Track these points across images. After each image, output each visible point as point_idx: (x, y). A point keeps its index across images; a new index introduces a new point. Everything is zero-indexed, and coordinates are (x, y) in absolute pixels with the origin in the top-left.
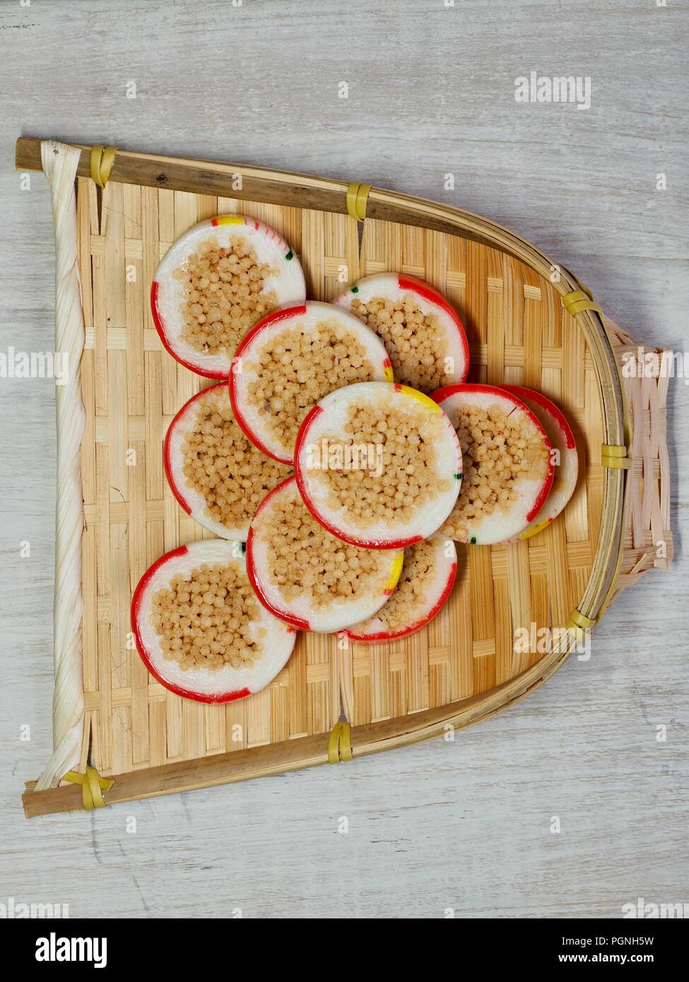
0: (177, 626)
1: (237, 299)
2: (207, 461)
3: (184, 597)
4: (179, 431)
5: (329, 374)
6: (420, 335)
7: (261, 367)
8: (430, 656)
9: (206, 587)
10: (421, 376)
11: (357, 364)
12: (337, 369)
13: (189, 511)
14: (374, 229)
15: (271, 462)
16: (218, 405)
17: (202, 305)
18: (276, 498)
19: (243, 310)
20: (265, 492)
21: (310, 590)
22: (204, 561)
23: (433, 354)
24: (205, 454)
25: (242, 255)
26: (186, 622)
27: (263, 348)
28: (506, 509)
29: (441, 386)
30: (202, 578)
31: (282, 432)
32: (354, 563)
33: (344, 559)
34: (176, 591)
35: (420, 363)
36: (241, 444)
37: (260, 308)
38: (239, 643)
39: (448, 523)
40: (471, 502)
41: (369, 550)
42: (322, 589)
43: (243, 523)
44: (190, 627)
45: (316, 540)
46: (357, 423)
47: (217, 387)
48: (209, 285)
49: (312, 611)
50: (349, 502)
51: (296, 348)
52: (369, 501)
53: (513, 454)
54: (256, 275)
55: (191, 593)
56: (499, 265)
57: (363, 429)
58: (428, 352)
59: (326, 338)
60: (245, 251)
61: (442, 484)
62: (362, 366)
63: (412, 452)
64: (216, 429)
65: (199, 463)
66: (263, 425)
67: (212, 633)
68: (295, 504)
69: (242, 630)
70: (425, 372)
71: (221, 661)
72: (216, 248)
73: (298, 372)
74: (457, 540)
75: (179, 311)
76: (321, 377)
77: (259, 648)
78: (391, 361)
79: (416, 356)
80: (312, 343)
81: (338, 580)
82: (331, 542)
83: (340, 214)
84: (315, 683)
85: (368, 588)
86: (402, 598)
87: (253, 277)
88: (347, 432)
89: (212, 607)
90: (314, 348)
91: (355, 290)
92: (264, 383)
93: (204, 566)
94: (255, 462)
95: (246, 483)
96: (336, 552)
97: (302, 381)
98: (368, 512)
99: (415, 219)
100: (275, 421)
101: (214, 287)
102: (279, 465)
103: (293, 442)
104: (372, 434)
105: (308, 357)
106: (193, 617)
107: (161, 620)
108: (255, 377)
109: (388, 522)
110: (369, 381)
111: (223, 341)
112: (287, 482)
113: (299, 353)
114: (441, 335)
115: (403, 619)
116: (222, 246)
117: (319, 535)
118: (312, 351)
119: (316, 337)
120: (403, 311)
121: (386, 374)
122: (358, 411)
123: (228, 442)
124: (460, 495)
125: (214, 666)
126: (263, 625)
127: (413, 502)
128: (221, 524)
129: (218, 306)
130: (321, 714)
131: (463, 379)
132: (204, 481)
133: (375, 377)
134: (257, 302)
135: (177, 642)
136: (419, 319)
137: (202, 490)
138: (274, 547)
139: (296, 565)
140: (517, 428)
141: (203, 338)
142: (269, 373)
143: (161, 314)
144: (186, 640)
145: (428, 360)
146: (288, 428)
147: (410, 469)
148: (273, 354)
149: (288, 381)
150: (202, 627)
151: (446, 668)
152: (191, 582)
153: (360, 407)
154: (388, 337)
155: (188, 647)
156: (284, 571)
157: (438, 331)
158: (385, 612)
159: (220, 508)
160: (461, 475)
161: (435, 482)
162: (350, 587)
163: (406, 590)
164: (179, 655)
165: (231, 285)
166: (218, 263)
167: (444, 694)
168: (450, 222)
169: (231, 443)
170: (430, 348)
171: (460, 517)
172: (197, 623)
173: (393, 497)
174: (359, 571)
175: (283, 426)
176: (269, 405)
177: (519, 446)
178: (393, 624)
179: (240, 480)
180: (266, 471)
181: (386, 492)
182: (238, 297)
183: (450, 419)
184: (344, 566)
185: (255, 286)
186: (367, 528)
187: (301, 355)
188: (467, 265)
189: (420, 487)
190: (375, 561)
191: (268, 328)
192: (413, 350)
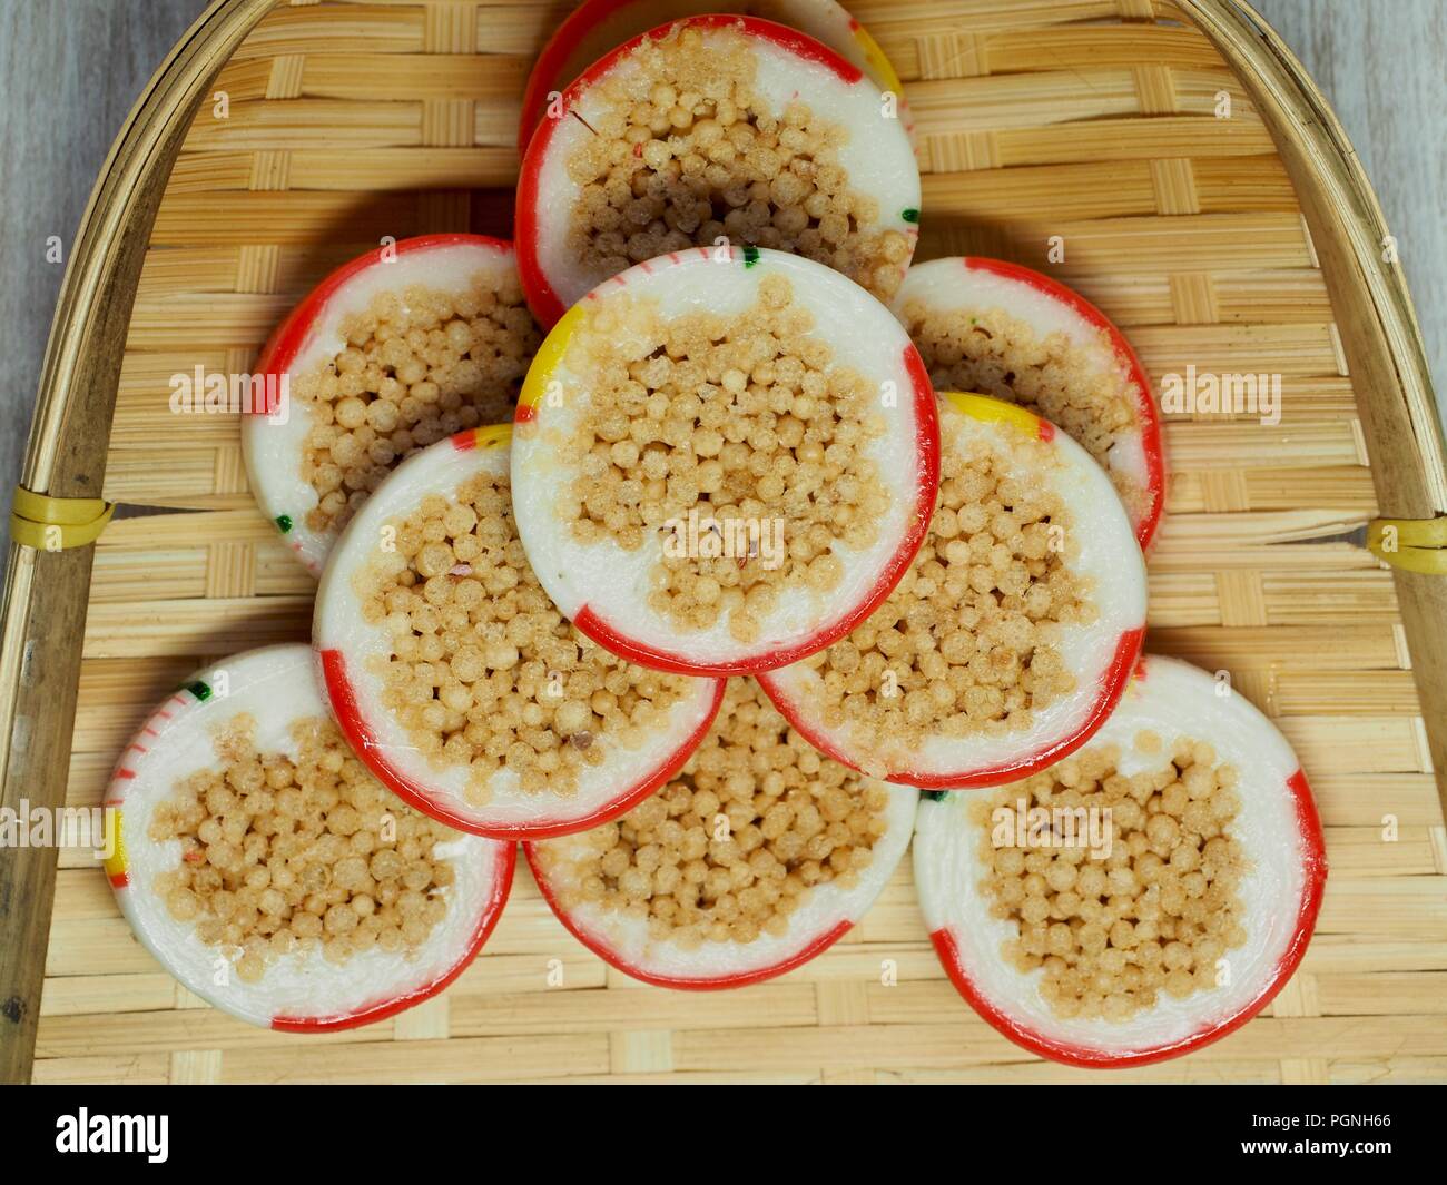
0: (1132, 957)
1: (313, 823)
2: (719, 884)
3: (1061, 938)
4: (646, 955)
5: (496, 588)
6: (392, 358)
7: (479, 761)
8: (1194, 320)
9: (1034, 884)
10: (498, 354)
11: (469, 519)
12: (483, 567)
13: (844, 927)
14: (130, 477)
15: (721, 723)
16: (577, 859)
17: (329, 906)
18: (811, 717)
19: (340, 803)
20: (795, 739)
21: (1047, 629)
22: (968, 887)
23: (443, 324)
24: (701, 888)
25: (200, 809)
26: (1123, 934)
27: (432, 756)
28: (829, 137)
29: (522, 304)
30: (1013, 892)
31: (643, 706)
32: (972, 518)
33: (963, 544)
34: (1046, 957)
35: (467, 356)
36: (675, 800)
37: (334, 761)
38: (1173, 802)
39: (867, 282)
40: (814, 222)
41: (941, 478)
42: (1040, 599)
43: (874, 794)
44: (1134, 922)
45: (914, 612)
46: (618, 519)
47: (535, 862)
48: (276, 890)
49: (1097, 623)
50: (820, 537)
51: (430, 676)
52: (815, 486)
53: (690, 119)
54: (251, 773)
55: (1051, 921)
56: (217, 162)
57: (632, 502)
58: (438, 336)
59: (402, 598)
60: (187, 802)
61: (774, 298)
62: (472, 505)
63: (689, 377)
64: (639, 863)
65: (725, 905)
66: (629, 753)
67: (1151, 868)
68: (825, 669)
69: (1142, 792)
70: (490, 343)
71: (1220, 844)
72: (182, 876)
73: (490, 666)
74: (910, 258)
75: (342, 965)
76: (504, 608)
77: (1185, 751)
78: (461, 429)
79: (447, 368)
80: (417, 633)
81: (1016, 557)
82: (920, 575)
83: (95, 563)
84: (1267, 607)
85: (1036, 481)
86: (1054, 393)
87: (254, 780)
88: (640, 543)
89: (1083, 869)
90: (429, 628)
91: (284, 523)
92: (520, 752)
93: (981, 887)
94: (719, 763)
95: (774, 785)
96: (945, 563)
97: (514, 657)
98: (847, 489)
99: (99, 377)
100: (615, 720)
101: (284, 879)
102: (728, 705)
103: (670, 678)
104: (645, 480)
105: (450, 641)
106: (1109, 916)
107: (1117, 995)
108: (506, 775)
109: (870, 436)
110: (508, 488)
111: (417, 853)
112: (769, 689)
113: (443, 665)
114: (395, 306)
115: (1109, 391)
116: (177, 861)
117: (902, 608)
118: (438, 633)
119: (400, 623)
120: (334, 403)
121: (493, 442)
122: (586, 515)
123: (671, 831)
124: (798, 251)
125: (1234, 862)
126: (1128, 742)
127: (816, 370)
128: (874, 845)
129: (331, 867)
130: (1346, 592)
131: (504, 250)
132: (768, 891)
133: (500, 472)
134: (318, 768)
135: (1173, 954)
136: (357, 361)
137: (792, 897)
138: (936, 720)
139: (979, 665)
140: (625, 109)
141: (413, 901)
142: (495, 740)
143: (355, 1007)
144: (1168, 932)
145: (458, 338)
146: (633, 688)
147: (734, 381)
148: (447, 731)
149: (515, 690)
150: (1135, 891)
151: (1228, 281)
152: (1022, 920)
153: (579, 510)
154: (403, 437)
155: (1187, 931)
156: (995, 694)
157: (384, 312)
158: (1091, 435)
159: (835, 849)
160: (745, 251)
161: (766, 317)
162: (1035, 527)
163: (1036, 384)
164: (1205, 950)
165: (276, 834)
166: (221, 871)
167: (1297, 287)
168: (102, 287)
169: (673, 825)
170: (427, 332)
171: (851, 251)
172: (1124, 907)
173: (806, 423)
174: (994, 505)
175: (629, 701)
176: (577, 739)
177: (670, 105)
178: (1122, 416)
179: (765, 801)
180: (741, 736)
181: (794, 443)
182: (307, 819)
183: (604, 280)
184: (981, 544)
185: (276, 775)
186: (886, 490)
187: (447, 659)
188: (224, 242)
189: (780, 356)
190: (968, 466)
191: (379, 746)
192: (433, 374)
